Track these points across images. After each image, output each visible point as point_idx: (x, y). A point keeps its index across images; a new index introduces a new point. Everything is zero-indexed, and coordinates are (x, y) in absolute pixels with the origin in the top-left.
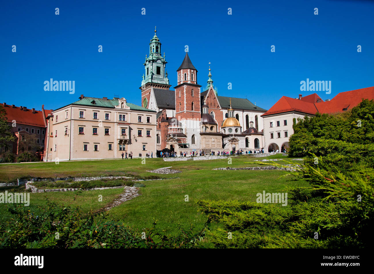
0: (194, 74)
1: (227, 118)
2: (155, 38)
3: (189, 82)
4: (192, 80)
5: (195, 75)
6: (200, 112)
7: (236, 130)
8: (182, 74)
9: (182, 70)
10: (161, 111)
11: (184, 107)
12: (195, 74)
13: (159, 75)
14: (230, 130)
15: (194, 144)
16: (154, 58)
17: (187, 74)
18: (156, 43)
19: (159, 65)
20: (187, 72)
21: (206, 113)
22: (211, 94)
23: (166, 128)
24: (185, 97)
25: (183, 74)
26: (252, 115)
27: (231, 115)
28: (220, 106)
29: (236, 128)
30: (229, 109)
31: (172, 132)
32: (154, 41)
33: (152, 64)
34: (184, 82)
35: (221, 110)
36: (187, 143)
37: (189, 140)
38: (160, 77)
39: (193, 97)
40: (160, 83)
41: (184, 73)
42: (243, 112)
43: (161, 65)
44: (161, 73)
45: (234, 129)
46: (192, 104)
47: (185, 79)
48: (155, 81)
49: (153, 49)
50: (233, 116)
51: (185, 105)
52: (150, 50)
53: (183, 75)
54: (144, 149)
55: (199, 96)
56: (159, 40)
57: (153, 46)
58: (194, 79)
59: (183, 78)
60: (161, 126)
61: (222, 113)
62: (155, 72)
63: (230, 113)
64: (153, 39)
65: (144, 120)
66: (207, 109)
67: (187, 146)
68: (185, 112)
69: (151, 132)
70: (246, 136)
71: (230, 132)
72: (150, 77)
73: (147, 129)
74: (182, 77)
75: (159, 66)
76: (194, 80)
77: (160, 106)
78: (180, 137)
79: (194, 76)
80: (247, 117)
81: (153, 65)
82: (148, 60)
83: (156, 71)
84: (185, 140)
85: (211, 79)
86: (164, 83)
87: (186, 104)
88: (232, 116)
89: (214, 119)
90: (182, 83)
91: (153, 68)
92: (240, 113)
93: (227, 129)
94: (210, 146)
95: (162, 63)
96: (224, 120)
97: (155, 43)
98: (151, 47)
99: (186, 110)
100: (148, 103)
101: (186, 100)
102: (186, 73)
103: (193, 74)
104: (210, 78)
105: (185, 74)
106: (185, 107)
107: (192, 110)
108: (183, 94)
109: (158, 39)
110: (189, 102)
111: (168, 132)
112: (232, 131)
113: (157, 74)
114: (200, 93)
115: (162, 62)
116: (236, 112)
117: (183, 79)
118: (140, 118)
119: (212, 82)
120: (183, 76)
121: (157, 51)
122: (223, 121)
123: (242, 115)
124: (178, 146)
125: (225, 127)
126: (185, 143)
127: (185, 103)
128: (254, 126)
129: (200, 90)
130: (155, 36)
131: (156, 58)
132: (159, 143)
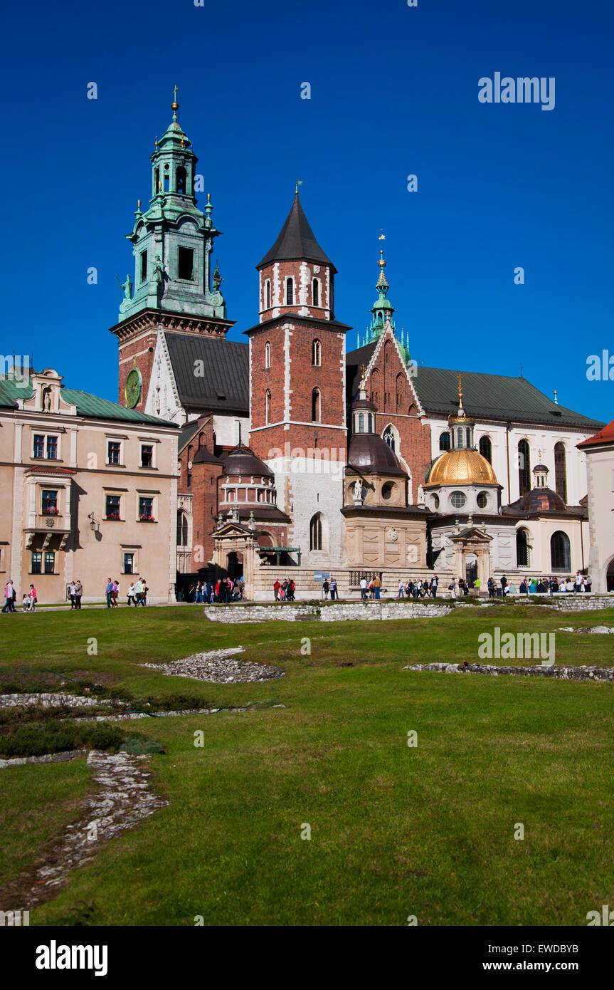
0: (324, 282)
1: (444, 453)
2: (175, 132)
3: (303, 313)
4: (316, 303)
5: (327, 285)
6: (344, 426)
7: (481, 500)
8: (277, 282)
9: (277, 264)
10: (195, 423)
11: (283, 407)
12: (328, 279)
13: (188, 281)
14: (458, 497)
15: (320, 548)
16: (169, 216)
17: (298, 278)
18: (175, 153)
19: (188, 243)
20: (297, 272)
21: (366, 430)
22: (386, 360)
23: (214, 487)
24: (288, 368)
25: (281, 279)
26: (542, 442)
27: (460, 441)
28: (418, 403)
29: (479, 490)
30: (455, 416)
31: (236, 502)
32: (169, 146)
33: (159, 237)
34: (286, 311)
35: (424, 422)
36: (293, 545)
37: (298, 536)
38: (193, 290)
39: (317, 369)
40: (193, 311)
41: (286, 277)
42: (509, 428)
43: (194, 241)
44: (195, 275)
45: (471, 495)
46: (315, 395)
47: (290, 301)
48: (171, 305)
49: (167, 177)
50: (468, 445)
51: (287, 401)
52: (154, 182)
53: (281, 286)
54: (128, 570)
55: (342, 365)
56: (187, 144)
57: (167, 167)
58: (324, 300)
59: (281, 294)
60: (194, 479)
61: (427, 432)
62: (171, 269)
63: (460, 431)
64: (166, 136)
65: (130, 455)
66: (370, 416)
67: (294, 556)
68: (286, 428)
69: (155, 504)
70: (521, 523)
71: (458, 506)
72: (154, 289)
73: (139, 491)
74: (277, 290)
75: (189, 246)
76: (324, 304)
77: (192, 401)
78: (267, 524)
79: (324, 289)
80: (524, 447)
81: (167, 241)
82: (145, 220)
83: (176, 264)
84: (285, 535)
85: (385, 298)
86: (208, 312)
87: (291, 396)
88: (464, 444)
89: (398, 453)
90: (276, 314)
91: (167, 252)
92: (497, 434)
93: (444, 495)
94: (381, 559)
95: (200, 235)
96: (433, 458)
97: (171, 156)
98: (157, 171)
99: (291, 419)
100: (145, 387)
101: (292, 380)
102: (293, 277)
103: (319, 280)
104: (382, 296)
105: (290, 281)
106: (288, 408)
107: (314, 418)
108: (279, 356)
109: (186, 139)
110: (303, 387)
111: (221, 504)
112: (464, 501)
113: (180, 277)
114: (344, 353)
115: (200, 231)
116: (480, 430)
117: (281, 300)
118: (114, 449)
119: (392, 311)
120: (282, 289)
121: (181, 186)
122: (432, 463)
123: (503, 440)
124: (257, 556)
125: (438, 487)
126: (285, 544)
127: (287, 390)
128: (551, 484)
129: (344, 344)
130: (173, 127)
131: (176, 214)
132: (185, 544)
